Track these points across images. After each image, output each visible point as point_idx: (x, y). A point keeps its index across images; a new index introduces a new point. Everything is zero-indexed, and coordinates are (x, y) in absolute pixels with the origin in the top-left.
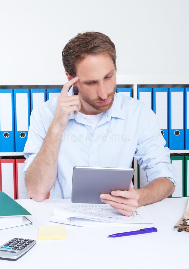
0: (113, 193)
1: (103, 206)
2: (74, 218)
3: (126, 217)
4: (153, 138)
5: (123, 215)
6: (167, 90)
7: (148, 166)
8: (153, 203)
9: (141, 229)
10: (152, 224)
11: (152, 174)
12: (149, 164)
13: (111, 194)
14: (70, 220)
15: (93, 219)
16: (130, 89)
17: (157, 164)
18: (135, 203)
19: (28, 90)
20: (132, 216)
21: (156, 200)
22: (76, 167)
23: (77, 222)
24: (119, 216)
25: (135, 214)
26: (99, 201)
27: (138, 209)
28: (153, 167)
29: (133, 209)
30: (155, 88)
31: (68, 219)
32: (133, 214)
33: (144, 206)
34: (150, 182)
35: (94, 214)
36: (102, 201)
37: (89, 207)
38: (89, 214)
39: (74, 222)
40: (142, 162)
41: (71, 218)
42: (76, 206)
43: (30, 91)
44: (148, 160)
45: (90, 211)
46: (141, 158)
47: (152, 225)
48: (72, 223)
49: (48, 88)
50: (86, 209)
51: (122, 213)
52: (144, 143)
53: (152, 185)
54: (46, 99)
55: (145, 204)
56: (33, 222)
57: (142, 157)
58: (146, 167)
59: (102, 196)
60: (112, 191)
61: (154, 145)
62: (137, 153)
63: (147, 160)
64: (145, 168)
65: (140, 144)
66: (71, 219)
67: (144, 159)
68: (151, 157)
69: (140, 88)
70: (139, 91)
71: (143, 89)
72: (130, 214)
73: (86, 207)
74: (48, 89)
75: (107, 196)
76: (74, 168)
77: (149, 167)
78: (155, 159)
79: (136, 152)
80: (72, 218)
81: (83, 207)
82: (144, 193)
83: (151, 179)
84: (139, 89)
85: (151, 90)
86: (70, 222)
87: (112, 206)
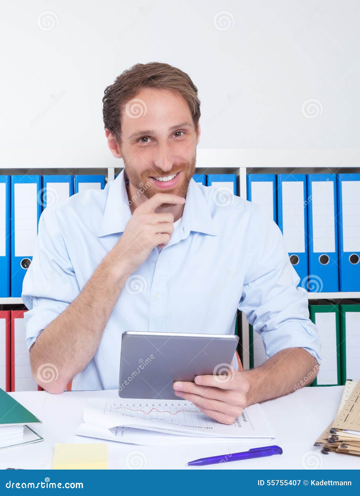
0: (199, 379)
1: (179, 405)
2: (123, 427)
3: (222, 425)
4: (274, 272)
5: (217, 422)
6: (304, 177)
7: (266, 326)
8: (276, 398)
9: (250, 450)
10: (272, 438)
11: (274, 342)
12: (267, 323)
13: (193, 382)
14: (116, 432)
15: (159, 430)
16: (233, 176)
17: (283, 321)
18: (241, 399)
19: (38, 177)
20: (236, 424)
21: (281, 391)
22: (129, 333)
23: (128, 437)
24: (210, 424)
25: (241, 419)
26: (172, 395)
27: (246, 409)
28: (276, 328)
29: (237, 411)
30: (281, 175)
31: (111, 430)
32: (237, 420)
33: (258, 405)
34: (271, 356)
35: (162, 420)
36: (177, 394)
37: (153, 405)
38: (152, 419)
39: (122, 435)
40: (255, 318)
41: (117, 427)
42: (127, 405)
43: (42, 178)
44: (267, 316)
45: (154, 414)
46: (253, 311)
47: (273, 440)
48: (119, 437)
49: (77, 174)
50: (147, 410)
51: (215, 419)
52: (258, 281)
53: (275, 363)
54: (73, 191)
55: (262, 400)
56: (43, 437)
57: (253, 309)
58: (263, 327)
59: (178, 385)
60: (196, 376)
61: (277, 286)
62: (245, 300)
63: (264, 314)
64: (261, 330)
65: (250, 284)
66: (117, 429)
67: (258, 312)
68: (271, 310)
69: (252, 175)
70: (250, 180)
71: (259, 175)
72: (231, 420)
73: (147, 405)
74: (76, 176)
75: (188, 386)
76: (124, 335)
77: (268, 328)
78: (279, 312)
79: (242, 299)
80: (120, 427)
81: (140, 405)
82: (258, 378)
83: (273, 350)
84: (250, 176)
85: (274, 177)
86: (116, 435)
87: (197, 405)
